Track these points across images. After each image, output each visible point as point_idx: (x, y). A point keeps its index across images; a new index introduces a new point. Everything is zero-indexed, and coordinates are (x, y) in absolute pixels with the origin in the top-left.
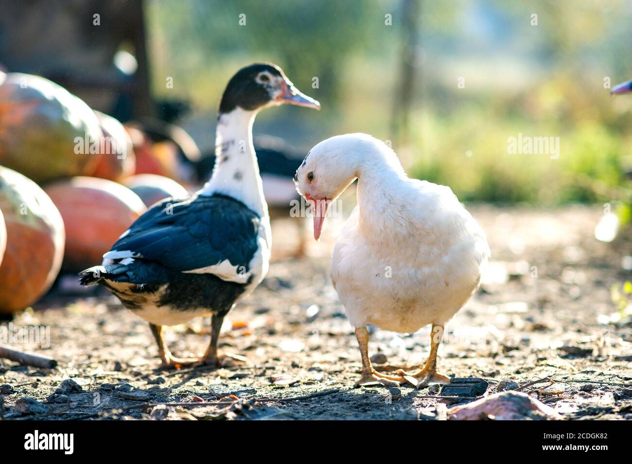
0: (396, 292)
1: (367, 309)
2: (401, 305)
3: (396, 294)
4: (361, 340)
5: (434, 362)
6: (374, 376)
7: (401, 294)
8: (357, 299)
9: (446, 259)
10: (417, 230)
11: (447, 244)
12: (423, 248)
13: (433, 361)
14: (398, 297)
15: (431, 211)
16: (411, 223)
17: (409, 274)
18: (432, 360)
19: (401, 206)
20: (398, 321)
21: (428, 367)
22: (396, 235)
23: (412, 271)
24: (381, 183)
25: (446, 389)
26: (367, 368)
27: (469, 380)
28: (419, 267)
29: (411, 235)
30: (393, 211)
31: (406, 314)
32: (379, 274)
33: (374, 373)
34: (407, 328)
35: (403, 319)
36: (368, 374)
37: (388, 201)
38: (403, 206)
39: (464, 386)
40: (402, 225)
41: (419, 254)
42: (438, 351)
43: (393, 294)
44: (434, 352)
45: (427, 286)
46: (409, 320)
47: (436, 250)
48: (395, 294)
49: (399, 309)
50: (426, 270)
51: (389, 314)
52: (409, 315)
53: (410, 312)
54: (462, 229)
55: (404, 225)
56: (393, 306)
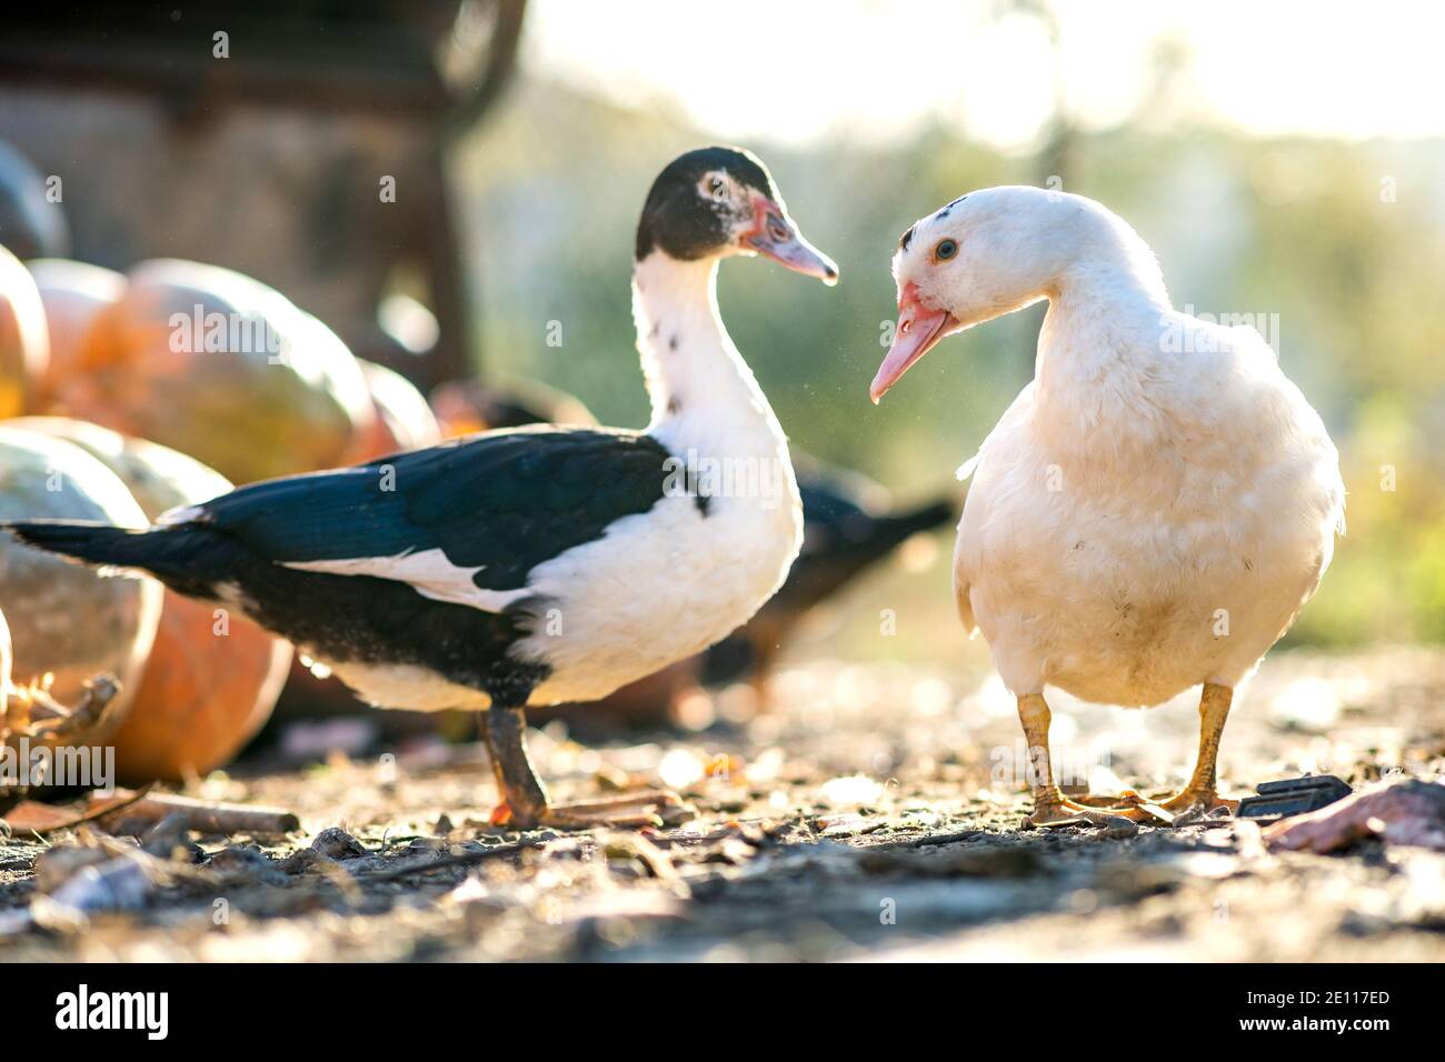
0: (1122, 585)
1: (1047, 644)
2: (1135, 626)
3: (1123, 593)
4: (1030, 725)
5: (1210, 773)
6: (1064, 808)
7: (1136, 592)
8: (1024, 619)
9: (1249, 500)
10: (1183, 429)
11: (1252, 463)
12: (1194, 475)
13: (1208, 769)
14: (1127, 600)
15: (1219, 383)
16: (1168, 414)
17: (1155, 541)
18: (1206, 767)
19: (1148, 369)
20: (1125, 673)
21: (1196, 786)
22: (1126, 441)
23: (1163, 532)
24: (1104, 311)
25: (1247, 807)
26: (1048, 790)
27: (1303, 783)
28: (1180, 522)
29: (1165, 443)
30: (1123, 381)
31: (1144, 651)
32: (1083, 542)
33: (1063, 803)
34: (1145, 691)
35: (1138, 667)
36: (1049, 805)
37: (1115, 354)
38: (1152, 370)
39: (1294, 797)
40: (1143, 417)
41: (1182, 490)
42: (1219, 747)
43: (1116, 590)
44: (1210, 748)
45: (1202, 568)
46: (1152, 668)
47: (1225, 479)
48: (1119, 591)
49: (1130, 637)
50: (1199, 529)
51: (1103, 651)
52: (1153, 651)
53: (1154, 644)
54: (1288, 426)
55: (1150, 417)
56: (1113, 630)
